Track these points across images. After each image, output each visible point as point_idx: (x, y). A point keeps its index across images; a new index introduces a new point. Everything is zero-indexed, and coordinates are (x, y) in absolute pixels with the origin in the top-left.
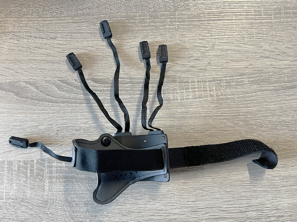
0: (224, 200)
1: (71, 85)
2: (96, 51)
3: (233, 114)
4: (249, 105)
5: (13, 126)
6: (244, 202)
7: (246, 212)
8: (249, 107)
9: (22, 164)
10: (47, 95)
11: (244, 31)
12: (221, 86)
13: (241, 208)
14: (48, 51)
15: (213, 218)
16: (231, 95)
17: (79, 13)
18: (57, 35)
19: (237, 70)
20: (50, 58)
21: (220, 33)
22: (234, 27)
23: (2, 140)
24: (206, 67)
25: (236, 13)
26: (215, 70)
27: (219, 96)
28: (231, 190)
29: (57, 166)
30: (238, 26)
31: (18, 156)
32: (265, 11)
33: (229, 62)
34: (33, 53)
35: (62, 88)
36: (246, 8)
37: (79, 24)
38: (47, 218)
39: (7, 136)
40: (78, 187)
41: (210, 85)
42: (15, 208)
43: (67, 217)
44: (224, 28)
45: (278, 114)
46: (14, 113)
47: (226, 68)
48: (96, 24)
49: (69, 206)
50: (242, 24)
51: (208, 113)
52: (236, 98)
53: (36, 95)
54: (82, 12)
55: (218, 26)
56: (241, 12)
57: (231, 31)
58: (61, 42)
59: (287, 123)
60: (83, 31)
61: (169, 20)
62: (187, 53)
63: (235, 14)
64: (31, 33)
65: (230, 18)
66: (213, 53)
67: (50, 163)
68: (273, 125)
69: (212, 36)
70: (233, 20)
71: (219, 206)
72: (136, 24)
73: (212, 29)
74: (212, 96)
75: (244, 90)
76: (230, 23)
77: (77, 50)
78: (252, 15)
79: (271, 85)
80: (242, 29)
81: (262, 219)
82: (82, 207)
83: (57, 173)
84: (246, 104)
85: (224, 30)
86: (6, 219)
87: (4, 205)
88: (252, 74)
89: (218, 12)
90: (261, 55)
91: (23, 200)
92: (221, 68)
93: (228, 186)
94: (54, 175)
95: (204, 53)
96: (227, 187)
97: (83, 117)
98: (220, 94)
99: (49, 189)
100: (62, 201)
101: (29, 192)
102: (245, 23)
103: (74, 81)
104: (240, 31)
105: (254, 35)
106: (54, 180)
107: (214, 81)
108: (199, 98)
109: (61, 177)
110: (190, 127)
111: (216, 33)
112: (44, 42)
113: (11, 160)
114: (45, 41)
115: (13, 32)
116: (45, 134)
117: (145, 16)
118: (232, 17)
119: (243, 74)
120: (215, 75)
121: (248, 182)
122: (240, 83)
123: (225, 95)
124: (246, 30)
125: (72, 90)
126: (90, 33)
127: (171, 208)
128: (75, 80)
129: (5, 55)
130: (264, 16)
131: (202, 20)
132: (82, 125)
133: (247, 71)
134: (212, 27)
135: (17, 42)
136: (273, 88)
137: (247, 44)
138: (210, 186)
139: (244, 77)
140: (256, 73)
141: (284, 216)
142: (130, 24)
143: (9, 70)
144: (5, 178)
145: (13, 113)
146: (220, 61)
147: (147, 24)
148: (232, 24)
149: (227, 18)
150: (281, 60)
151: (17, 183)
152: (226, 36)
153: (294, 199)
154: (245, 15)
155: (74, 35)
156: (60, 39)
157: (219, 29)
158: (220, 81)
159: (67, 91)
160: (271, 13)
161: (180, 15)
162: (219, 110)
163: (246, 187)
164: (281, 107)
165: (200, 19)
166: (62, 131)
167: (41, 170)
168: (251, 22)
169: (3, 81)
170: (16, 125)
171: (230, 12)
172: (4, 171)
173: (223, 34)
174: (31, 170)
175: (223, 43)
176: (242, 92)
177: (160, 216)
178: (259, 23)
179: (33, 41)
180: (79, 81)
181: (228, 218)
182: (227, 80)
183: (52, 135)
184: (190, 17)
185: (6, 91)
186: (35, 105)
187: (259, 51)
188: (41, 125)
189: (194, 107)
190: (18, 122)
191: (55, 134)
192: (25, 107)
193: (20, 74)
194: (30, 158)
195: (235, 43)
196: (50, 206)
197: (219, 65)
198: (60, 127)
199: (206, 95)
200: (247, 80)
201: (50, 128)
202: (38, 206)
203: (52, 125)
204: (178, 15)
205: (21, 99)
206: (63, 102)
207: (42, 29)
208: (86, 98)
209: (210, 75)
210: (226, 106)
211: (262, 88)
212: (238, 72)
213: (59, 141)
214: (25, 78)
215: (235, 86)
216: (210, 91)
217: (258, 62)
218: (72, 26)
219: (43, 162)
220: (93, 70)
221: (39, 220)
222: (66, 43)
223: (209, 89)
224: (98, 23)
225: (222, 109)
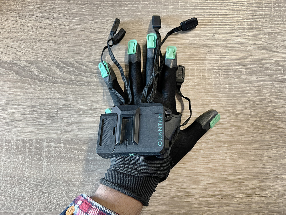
0: (217, 186)
1: (72, 67)
2: (99, 34)
3: (229, 103)
4: (245, 95)
5: (13, 104)
6: (235, 188)
7: (237, 197)
8: (246, 97)
9: (20, 142)
11: (245, 21)
12: (220, 75)
13: (232, 194)
14: (50, 31)
15: (205, 203)
16: (228, 84)
18: (60, 16)
19: (236, 60)
20: (52, 38)
21: (221, 23)
22: (235, 17)
23: (1, 118)
24: (206, 55)
26: (215, 59)
28: (224, 177)
29: (55, 146)
30: (239, 16)
31: (17, 135)
32: (265, 3)
33: (228, 52)
34: (35, 32)
35: (63, 69)
37: (82, 6)
38: (44, 197)
40: (75, 168)
41: (209, 74)
42: (12, 186)
43: (64, 196)
44: (226, 17)
45: (273, 105)
46: (14, 92)
47: (225, 58)
48: (99, 6)
49: (66, 185)
50: (243, 15)
51: (206, 100)
52: (233, 87)
53: (36, 75)
55: (220, 15)
56: (242, 3)
57: (232, 21)
58: (63, 23)
59: (280, 114)
60: (86, 13)
61: (172, 7)
62: (188, 41)
63: (237, 4)
64: (33, 11)
65: (231, 8)
66: (213, 42)
67: (48, 143)
68: (267, 115)
69: (213, 25)
70: (234, 10)
71: (212, 191)
72: (139, 9)
73: (214, 18)
74: (210, 84)
75: (241, 80)
76: (231, 13)
77: (79, 32)
78: (253, 7)
79: (267, 77)
80: (243, 20)
81: (252, 205)
82: (78, 187)
83: (55, 153)
84: (242, 94)
85: (225, 20)
86: (3, 196)
87: (1, 182)
88: (250, 64)
89: (220, 1)
90: (260, 46)
91: (20, 178)
92: (220, 57)
93: (221, 172)
94: (52, 155)
95: (205, 41)
97: (82, 99)
98: (218, 83)
99: (47, 168)
100: (59, 181)
101: (27, 170)
102: (246, 14)
103: (75, 63)
104: (241, 21)
105: (254, 27)
106: (52, 160)
107: (213, 69)
108: (197, 85)
109: (59, 157)
110: (187, 113)
111: (217, 23)
112: (46, 22)
113: (10, 138)
114: (47, 21)
115: (15, 10)
116: (45, 114)
117: (149, 1)
118: (234, 7)
119: (242, 65)
120: (214, 64)
121: (241, 170)
122: (238, 73)
123: (223, 84)
124: (246, 21)
125: (73, 71)
126: (93, 15)
127: (165, 192)
128: (76, 61)
129: (6, 33)
130: (265, 9)
131: (204, 9)
132: (82, 107)
133: (246, 61)
134: (213, 16)
135: (19, 20)
136: (270, 79)
137: (247, 35)
138: (204, 171)
139: (242, 67)
140: (254, 64)
141: (273, 203)
142: (133, 9)
143: (10, 48)
144: (3, 155)
145: (12, 92)
146: (219, 50)
147: (150, 10)
148: (233, 14)
149: (229, 8)
150: (278, 53)
151: (15, 161)
152: (227, 26)
153: (283, 187)
154: (246, 6)
155: (77, 16)
156: (63, 20)
157: (220, 18)
158: (219, 70)
159: (67, 72)
160: (272, 6)
161: (183, 2)
162: (216, 98)
163: (238, 174)
164: (276, 98)
165: (202, 8)
166: (61, 112)
167: (39, 149)
168: (252, 13)
169: (4, 59)
170: (16, 103)
171: (232, 2)
172: (2, 148)
173: (224, 24)
174: (29, 149)
175: (224, 33)
176: (239, 82)
177: (155, 198)
178: (259, 15)
179: (35, 20)
180: (80, 63)
181: (219, 203)
182: (226, 70)
183: (51, 115)
184: (193, 5)
185: (7, 69)
186: (36, 84)
187: (259, 43)
188: (41, 105)
189: (192, 94)
190: (17, 101)
191: (54, 114)
192: (26, 87)
193: (22, 53)
194: (29, 137)
195: (236, 33)
196: (47, 185)
197: (219, 54)
198: (59, 108)
199: (205, 83)
200: (245, 70)
201: (50, 108)
202: (35, 185)
203: (52, 105)
204: (181, 3)
205: (22, 78)
206: (63, 83)
207: (45, 9)
208: (87, 80)
209: (210, 64)
210: (223, 94)
211: (259, 79)
212: (236, 62)
213: (58, 122)
214: (26, 57)
215: (233, 76)
216: (209, 79)
217: (256, 53)
218: (76, 7)
219: (41, 142)
220: (94, 52)
221: (36, 198)
222: (69, 24)
223: (208, 78)
224: (102, 6)
225: (219, 97)
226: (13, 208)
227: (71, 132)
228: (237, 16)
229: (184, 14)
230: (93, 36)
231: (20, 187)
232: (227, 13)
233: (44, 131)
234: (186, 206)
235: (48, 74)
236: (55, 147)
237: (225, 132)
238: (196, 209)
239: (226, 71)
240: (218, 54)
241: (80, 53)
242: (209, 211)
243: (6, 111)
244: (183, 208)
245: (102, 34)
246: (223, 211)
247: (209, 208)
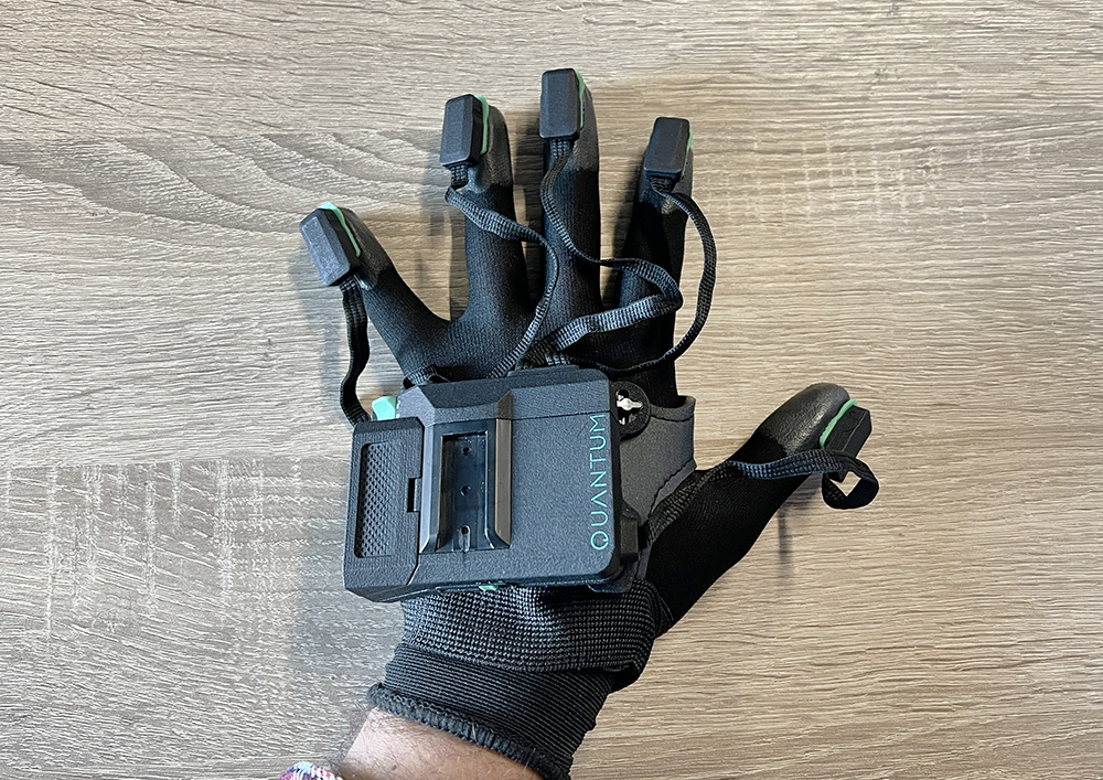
0: (943, 620)
1: (320, 158)
2: (423, 18)
3: (973, 281)
4: (1036, 244)
5: (80, 323)
6: (1018, 625)
7: (1025, 663)
8: (1037, 253)
9: (119, 480)
10: (222, 197)
12: (927, 168)
13: (1007, 650)
14: (222, 15)
15: (899, 692)
16: (965, 204)
19: (989, 105)
20: (231, 42)
23: (35, 381)
24: (869, 89)
26: (904, 105)
27: (918, 206)
28: (967, 581)
29: (268, 489)
31: (103, 449)
33: (957, 74)
34: (157, 21)
35: (284, 170)
38: (230, 700)
41: (885, 165)
42: (94, 661)
43: (313, 695)
46: (84, 271)
47: (946, 96)
49: (322, 648)
51: (878, 274)
52: (985, 216)
53: (172, 197)
62: (792, 33)
66: (893, 35)
67: (237, 475)
71: (924, 642)
74: (890, 206)
75: (1013, 184)
77: (341, 13)
81: (1089, 690)
82: (374, 654)
83: (269, 518)
84: (1023, 241)
86: (57, 706)
87: (47, 650)
88: (1051, 121)
90: (1082, 46)
91: (128, 629)
92: (925, 94)
93: (957, 563)
94: (257, 524)
95: (860, 34)
96: (954, 566)
98: (921, 199)
99: (236, 579)
100: (291, 632)
101: (154, 594)
103: (332, 142)
106: (256, 544)
107: (900, 146)
108: (839, 213)
109: (283, 531)
110: (804, 330)
113: (76, 463)
116: (217, 358)
119: (1015, 123)
120: (902, 124)
121: (1034, 549)
122: (1001, 158)
123: (942, 205)
125: (325, 176)
127: (733, 654)
128: (335, 135)
129: (36, 28)
133: (1028, 109)
138: (886, 563)
139: (1017, 131)
140: (1063, 119)
143: (58, 91)
144: (52, 537)
145: (76, 270)
146: (921, 68)
151: (103, 558)
158: (923, 147)
159: (301, 182)
162: (920, 263)
163: (1025, 568)
166: (285, 346)
167: (201, 504)
169: (32, 138)
170: (93, 318)
172: (43, 507)
174: (159, 505)
176: (1009, 191)
177: (692, 684)
180: (351, 142)
181: (955, 689)
182: (950, 145)
183: (243, 360)
185: (46, 179)
186: (171, 236)
187: (1076, 30)
188: (200, 320)
189: (820, 249)
190: (99, 308)
191: (255, 357)
192: (131, 247)
193: (106, 109)
194: (155, 456)
196: (242, 648)
197: (919, 85)
198: (276, 329)
199: (869, 202)
200: (1029, 145)
201: (236, 332)
202: (191, 651)
203: (243, 318)
205: (112, 211)
206: (288, 227)
208: (385, 209)
209: (884, 124)
210: (945, 247)
211: (1088, 178)
212: (991, 114)
213: (274, 386)
214: (127, 127)
215: (983, 170)
216: (885, 185)
217: (1069, 75)
219: (207, 473)
220: (410, 94)
221: (198, 709)
223: (883, 180)
225: (930, 259)
226: (102, 756)
227: (331, 426)
230: (402, 28)
231: (130, 663)
233: (216, 428)
234: (820, 710)
235: (220, 191)
236: (267, 492)
237: (962, 400)
238: (861, 720)
239: (951, 149)
240: (916, 82)
241: (351, 100)
242: (915, 724)
243: (54, 353)
244: (808, 718)
245: (437, 20)
246: (972, 721)
247: (914, 711)
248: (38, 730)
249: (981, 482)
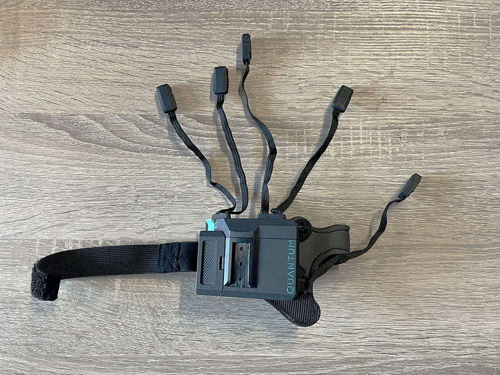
0: (396, 319)
1: (160, 124)
2: (203, 71)
4: (443, 170)
5: (67, 185)
6: (426, 322)
7: (428, 338)
8: (444, 174)
9: (79, 246)
10: (122, 138)
11: (443, 49)
12: (401, 138)
13: (420, 332)
14: (125, 67)
15: (376, 346)
16: (415, 153)
17: (176, 7)
18: (140, 41)
19: (428, 113)
20: (128, 78)
21: (404, 51)
22: (427, 41)
23: (49, 206)
24: (379, 105)
25: (433, 18)
26: (393, 112)
27: (396, 153)
28: (407, 304)
30: (434, 40)
31: (74, 234)
32: (478, 18)
33: (415, 100)
34: (100, 68)
35: (146, 129)
36: (449, 11)
37: (176, 25)
38: (117, 332)
39: (57, 201)
40: (166, 287)
41: (383, 136)
42: (67, 314)
43: (148, 332)
44: (412, 42)
45: (490, 186)
46: (69, 165)
47: (410, 109)
48: (203, 25)
49: (152, 314)
50: (441, 38)
51: (378, 179)
52: (423, 158)
53: (103, 138)
54: (182, 6)
55: (402, 38)
56: (440, 18)
57: (422, 48)
58: (146, 53)
60: (182, 37)
61: (323, 26)
63: (431, 20)
64: (97, 35)
65: (421, 27)
66: (390, 83)
68: (479, 204)
69: (391, 55)
70: (426, 29)
71: (387, 327)
72: (268, 29)
74: (385, 152)
75: (436, 145)
76: (421, 35)
77: (171, 67)
78: (457, 24)
79: (480, 140)
80: (440, 46)
81: (453, 350)
82: (172, 318)
84: (438, 169)
85: (410, 47)
86: (52, 330)
87: (49, 308)
88: (452, 120)
89: (402, 16)
90: (468, 90)
91: (80, 303)
92: (402, 108)
93: (403, 296)
95: (377, 82)
96: (401, 298)
97: (177, 177)
98: (398, 150)
99: (121, 286)
100: (141, 307)
101: (90, 289)
102: (445, 36)
103: (165, 119)
104: (436, 48)
105: (459, 58)
107: (390, 128)
108: (364, 154)
110: (347, 200)
111: (397, 51)
112: (118, 52)
113: (63, 238)
114: (120, 50)
115: (68, 32)
116: (118, 201)
117: (284, 16)
118: (425, 25)
119: (438, 121)
120: (392, 119)
121: (435, 293)
122: (432, 135)
123: (406, 152)
124: (446, 49)
125: (162, 132)
126: (194, 41)
129: (55, 70)
130: (477, 27)
131: (376, 29)
132: (177, 189)
133: (444, 115)
134: (391, 41)
135: (75, 49)
136: (484, 145)
137: (447, 72)
138: (374, 295)
139: (439, 124)
140: (458, 120)
141: (487, 347)
142: (258, 29)
143: (62, 95)
145: (66, 165)
146: (401, 97)
147: (286, 30)
148: (424, 36)
149: (417, 26)
150: (499, 101)
152: (414, 57)
154: (446, 23)
155: (167, 42)
156: (145, 48)
157: (402, 44)
158: (400, 129)
159: (153, 134)
160: (489, 22)
161: (341, 17)
162: (395, 176)
163: (430, 300)
164: (494, 176)
165: (373, 26)
166: (143, 197)
168: (455, 35)
169: (51, 113)
170: (72, 183)
171: (422, 16)
173: (409, 52)
175: (408, 68)
176: (434, 148)
177: (294, 337)
178: (468, 38)
179: (101, 49)
181: (399, 346)
182: (411, 128)
183: (127, 202)
184: (357, 22)
185: (56, 129)
186: (102, 153)
187: (466, 84)
188: (112, 186)
189: (355, 168)
190: (74, 180)
191: (132, 201)
192: (87, 156)
193: (80, 102)
194: (92, 237)
195: (428, 68)
196: (122, 313)
198: (141, 191)
199: (376, 150)
200: (443, 130)
201: (126, 191)
202: (103, 313)
203: (128, 186)
204: (337, 18)
205: (81, 142)
206: (147, 151)
207: (116, 30)
209: (385, 119)
210: (406, 169)
211: (467, 144)
212: (428, 117)
213: (139, 213)
214: (88, 109)
215: (424, 139)
216: (383, 144)
217: (462, 102)
218: (165, 27)
219: (112, 245)
220: (196, 101)
221: (105, 334)
222: (154, 56)
223: (382, 142)
224: (208, 25)
225: (400, 174)
226: (68, 350)
227: (160, 229)
228: (431, 40)
229: (342, 38)
230: (194, 74)
231: (80, 315)
232: (413, 34)
233: (116, 228)
234: (345, 351)
235: (122, 136)
237: (409, 231)
238: (361, 356)
239: (411, 130)
240: (399, 102)
242: (382, 359)
243: (57, 196)
244: (339, 354)
245: (208, 72)
246: (405, 359)
247: (382, 354)
248: (46, 339)
249: (415, 264)
